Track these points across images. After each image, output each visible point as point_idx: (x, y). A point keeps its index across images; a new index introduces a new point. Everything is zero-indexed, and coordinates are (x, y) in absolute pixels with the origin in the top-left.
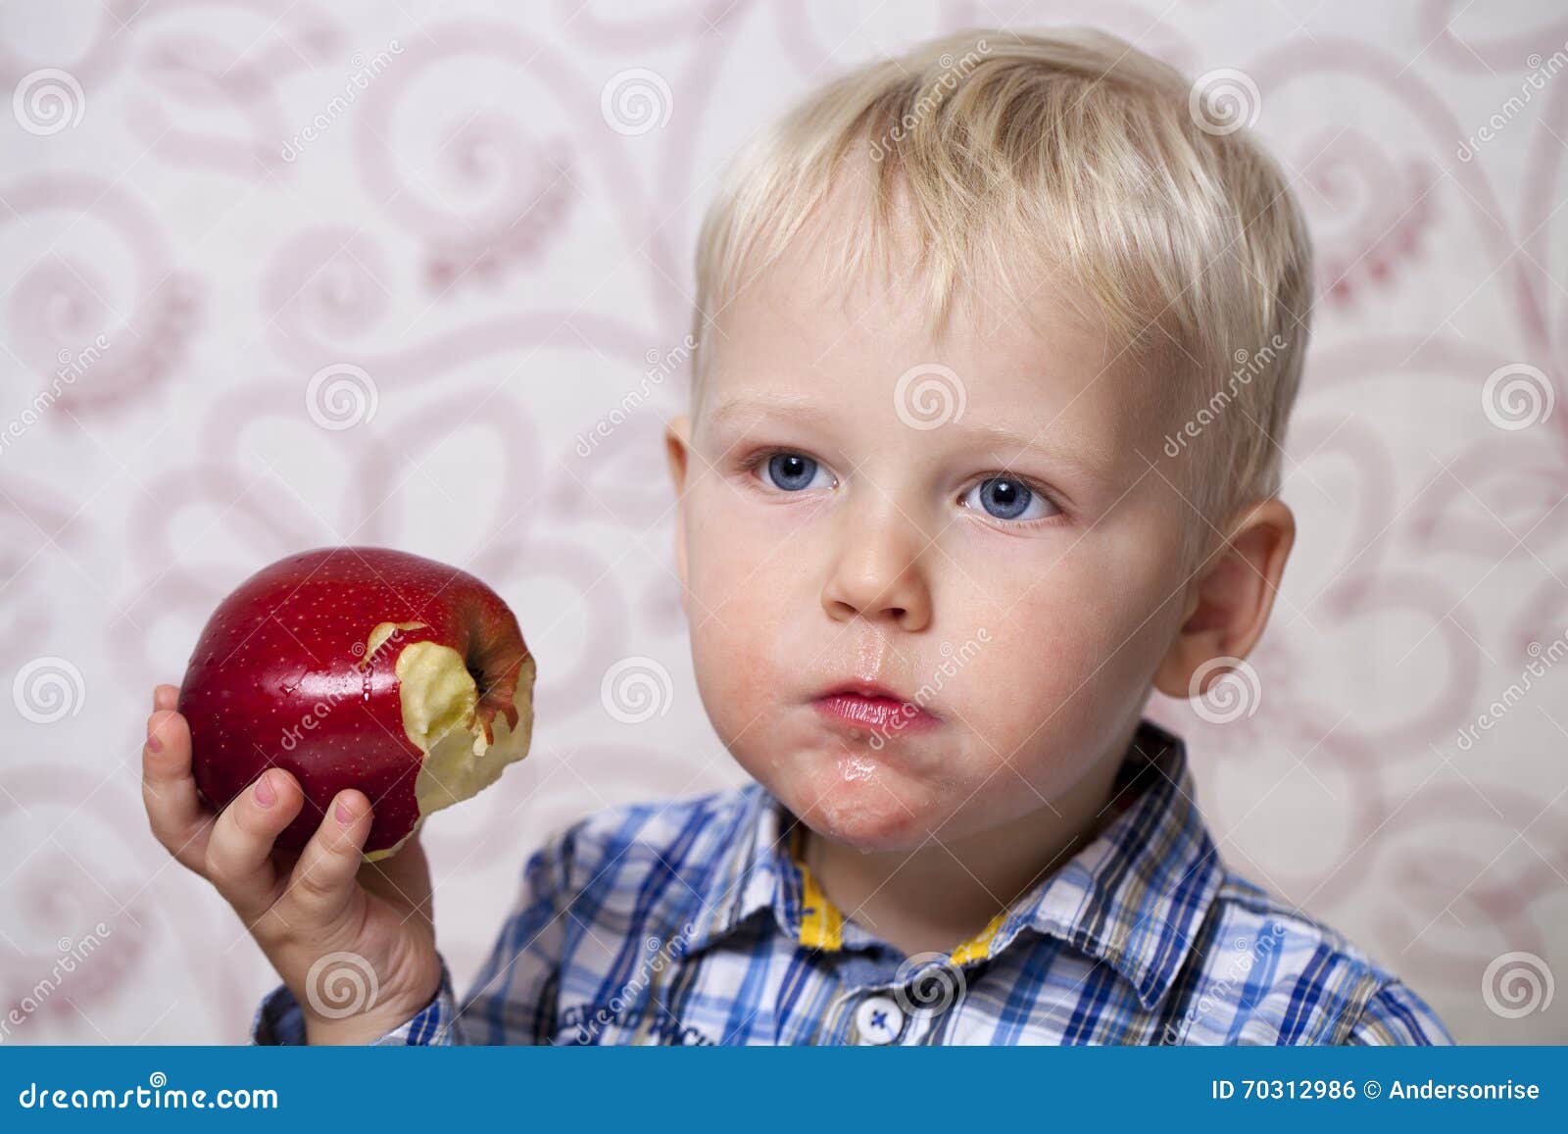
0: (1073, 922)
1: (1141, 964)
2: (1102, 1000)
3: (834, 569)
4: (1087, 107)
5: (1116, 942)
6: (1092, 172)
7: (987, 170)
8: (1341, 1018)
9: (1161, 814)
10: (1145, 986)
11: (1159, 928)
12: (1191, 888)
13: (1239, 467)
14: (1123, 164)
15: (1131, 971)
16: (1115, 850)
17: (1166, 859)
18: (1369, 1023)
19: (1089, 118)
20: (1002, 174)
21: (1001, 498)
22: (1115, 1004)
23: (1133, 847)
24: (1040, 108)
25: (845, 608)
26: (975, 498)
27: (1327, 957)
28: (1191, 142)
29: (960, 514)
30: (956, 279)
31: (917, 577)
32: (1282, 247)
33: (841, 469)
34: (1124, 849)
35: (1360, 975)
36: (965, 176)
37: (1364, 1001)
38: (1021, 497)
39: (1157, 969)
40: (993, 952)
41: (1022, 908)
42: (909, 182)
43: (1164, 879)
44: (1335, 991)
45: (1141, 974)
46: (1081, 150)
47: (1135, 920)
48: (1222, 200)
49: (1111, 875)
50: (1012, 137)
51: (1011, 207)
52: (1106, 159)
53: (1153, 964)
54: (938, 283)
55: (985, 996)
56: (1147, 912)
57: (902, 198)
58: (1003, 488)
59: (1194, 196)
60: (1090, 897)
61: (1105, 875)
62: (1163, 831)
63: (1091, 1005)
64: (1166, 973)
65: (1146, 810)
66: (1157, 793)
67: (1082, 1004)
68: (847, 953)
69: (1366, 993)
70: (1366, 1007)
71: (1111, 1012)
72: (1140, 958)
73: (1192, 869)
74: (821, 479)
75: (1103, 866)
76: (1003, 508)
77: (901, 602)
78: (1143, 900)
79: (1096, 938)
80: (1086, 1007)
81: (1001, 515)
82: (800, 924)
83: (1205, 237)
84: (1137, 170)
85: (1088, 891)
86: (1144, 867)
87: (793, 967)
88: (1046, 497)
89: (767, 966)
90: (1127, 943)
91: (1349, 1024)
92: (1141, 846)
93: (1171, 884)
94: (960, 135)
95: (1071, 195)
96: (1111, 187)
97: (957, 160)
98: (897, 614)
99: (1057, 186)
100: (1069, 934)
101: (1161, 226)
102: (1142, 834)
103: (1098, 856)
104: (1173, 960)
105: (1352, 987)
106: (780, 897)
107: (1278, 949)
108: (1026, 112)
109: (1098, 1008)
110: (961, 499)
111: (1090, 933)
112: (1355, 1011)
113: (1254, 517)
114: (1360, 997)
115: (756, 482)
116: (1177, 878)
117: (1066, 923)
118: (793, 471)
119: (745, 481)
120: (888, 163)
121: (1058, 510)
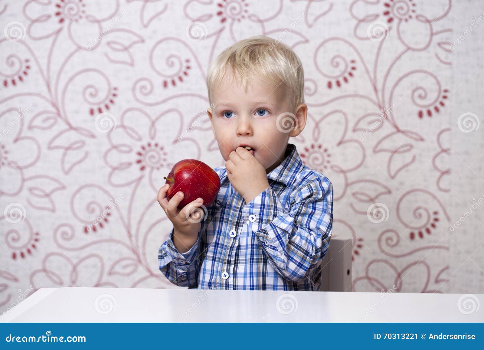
0: (275, 177)
1: (287, 181)
3: (238, 129)
4: (262, 51)
6: (265, 61)
7: (249, 65)
9: (290, 160)
10: (287, 184)
11: (290, 176)
12: (297, 171)
13: (296, 100)
14: (269, 59)
15: (285, 183)
16: (283, 166)
17: (292, 167)
19: (263, 53)
20: (251, 65)
21: (261, 113)
23: (286, 165)
24: (255, 53)
25: (240, 134)
26: (257, 113)
28: (279, 52)
29: (255, 117)
30: (247, 82)
31: (250, 128)
33: (236, 113)
34: (284, 166)
38: (264, 112)
39: (290, 182)
42: (238, 69)
43: (292, 170)
47: (287, 176)
50: (251, 59)
51: (253, 70)
54: (244, 83)
57: (237, 72)
58: (261, 111)
59: (281, 61)
62: (291, 162)
65: (288, 160)
66: (290, 157)
73: (297, 168)
74: (233, 115)
75: (281, 169)
76: (261, 114)
77: (249, 132)
78: (288, 174)
79: (280, 179)
81: (261, 115)
83: (283, 67)
85: (279, 173)
86: (288, 168)
88: (267, 111)
94: (244, 60)
95: (262, 66)
96: (268, 63)
97: (244, 64)
98: (248, 134)
99: (260, 65)
100: (275, 179)
101: (277, 68)
102: (287, 163)
103: (280, 168)
104: (292, 180)
108: (253, 54)
110: (255, 114)
111: (278, 179)
115: (223, 117)
116: (294, 169)
118: (229, 115)
119: (222, 117)
120: (234, 66)
121: (270, 113)
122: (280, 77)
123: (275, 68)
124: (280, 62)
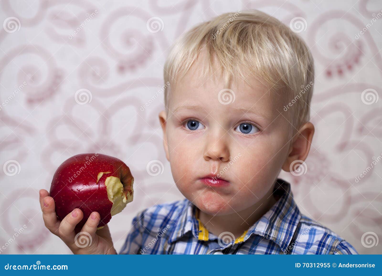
0: (264, 231)
1: (281, 241)
2: (272, 249)
3: (206, 148)
4: (258, 32)
5: (275, 236)
6: (261, 49)
7: (235, 50)
8: (330, 250)
9: (285, 203)
10: (282, 246)
11: (285, 231)
12: (293, 221)
13: (301, 115)
14: (268, 46)
15: (279, 242)
16: (274, 213)
17: (286, 214)
18: (337, 251)
19: (259, 35)
20: (239, 50)
21: (245, 128)
22: (275, 250)
23: (278, 212)
24: (247, 33)
25: (209, 158)
26: (238, 129)
27: (326, 236)
28: (283, 38)
29: (235, 132)
30: (231, 77)
31: (226, 149)
32: (307, 62)
34: (276, 212)
35: (335, 240)
36: (230, 52)
37: (336, 246)
38: (250, 128)
39: (285, 241)
40: (245, 240)
41: (251, 229)
42: (217, 55)
43: (286, 218)
44: (329, 244)
45: (281, 243)
46: (258, 43)
47: (279, 230)
48: (292, 52)
49: (273, 219)
50: (241, 41)
51: (242, 59)
52: (264, 45)
53: (284, 240)
54: (226, 79)
55: (243, 250)
56: (282, 227)
57: (216, 59)
58: (245, 126)
59: (285, 52)
60: (268, 225)
61: (271, 219)
62: (285, 207)
63: (269, 251)
64: (287, 242)
65: (281, 202)
66: (283, 198)
67: (267, 250)
68: (210, 241)
69: (336, 244)
70: (336, 247)
71: (274, 252)
72: (281, 239)
73: (293, 216)
74: (200, 126)
75: (271, 217)
76: (245, 131)
78: (281, 224)
79: (270, 235)
80: (268, 251)
81: (244, 133)
82: (198, 235)
83: (289, 62)
84: (271, 47)
85: (267, 223)
86: (281, 216)
87: (197, 245)
88: (256, 127)
89: (191, 245)
90: (278, 236)
91: (332, 252)
92: (280, 211)
93: (288, 219)
94: (228, 42)
95: (256, 55)
96: (266, 52)
97: (228, 48)
98: (221, 158)
99: (253, 53)
100: (263, 234)
101: (278, 60)
102: (280, 208)
103: (269, 215)
104: (289, 239)
105: (333, 243)
106: (193, 228)
107: (315, 234)
108: (244, 35)
109: (271, 251)
110: (235, 129)
111: (268, 234)
112: (334, 249)
113: (305, 127)
114: (335, 245)
115: (184, 128)
116: (289, 218)
117: (262, 232)
118: (193, 125)
119: (182, 128)
120: (211, 50)
121: (259, 130)
122: (282, 77)
123: (276, 61)
124: (283, 52)
